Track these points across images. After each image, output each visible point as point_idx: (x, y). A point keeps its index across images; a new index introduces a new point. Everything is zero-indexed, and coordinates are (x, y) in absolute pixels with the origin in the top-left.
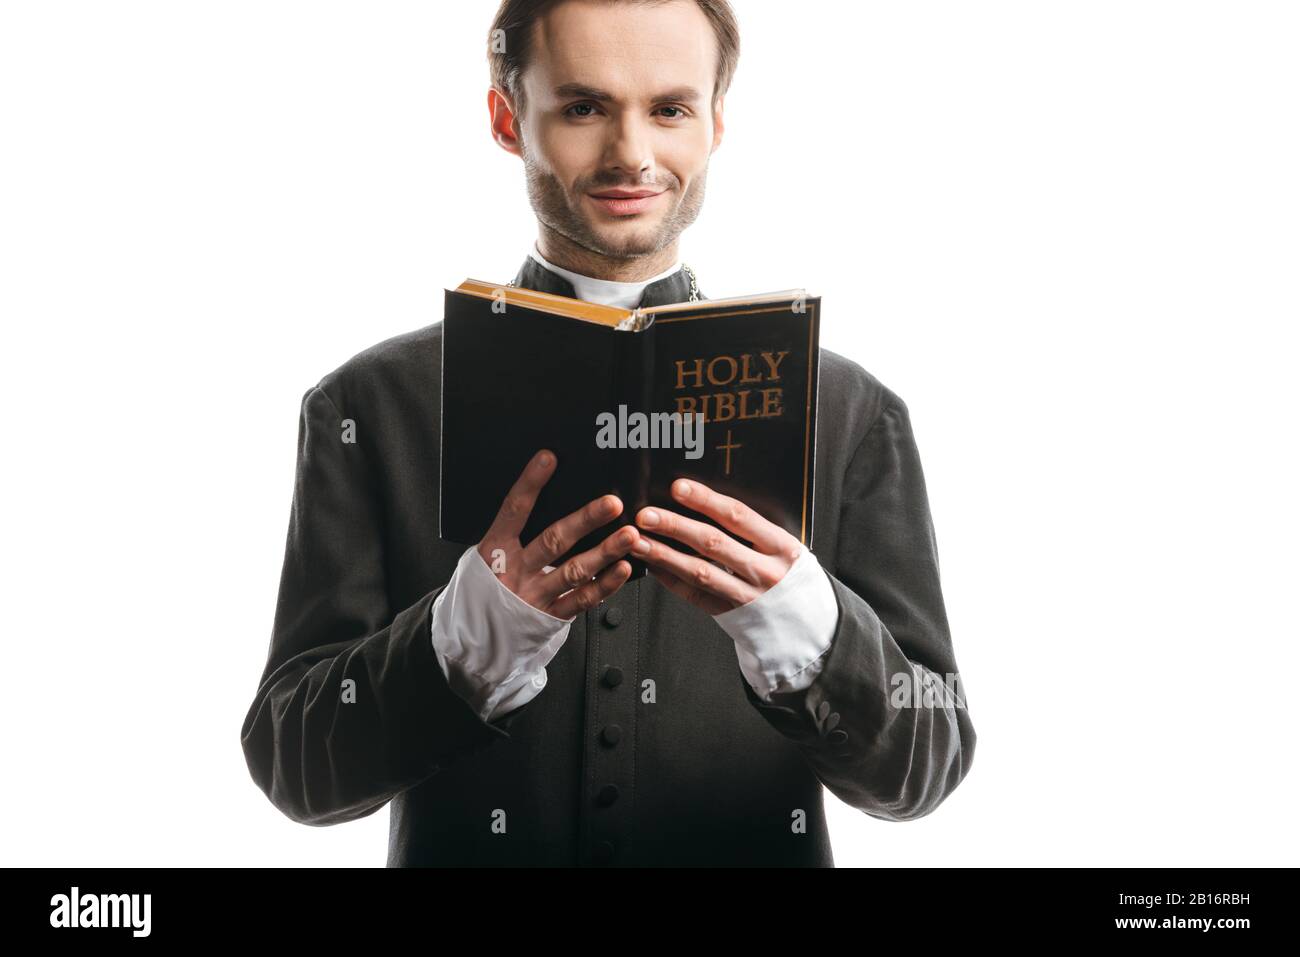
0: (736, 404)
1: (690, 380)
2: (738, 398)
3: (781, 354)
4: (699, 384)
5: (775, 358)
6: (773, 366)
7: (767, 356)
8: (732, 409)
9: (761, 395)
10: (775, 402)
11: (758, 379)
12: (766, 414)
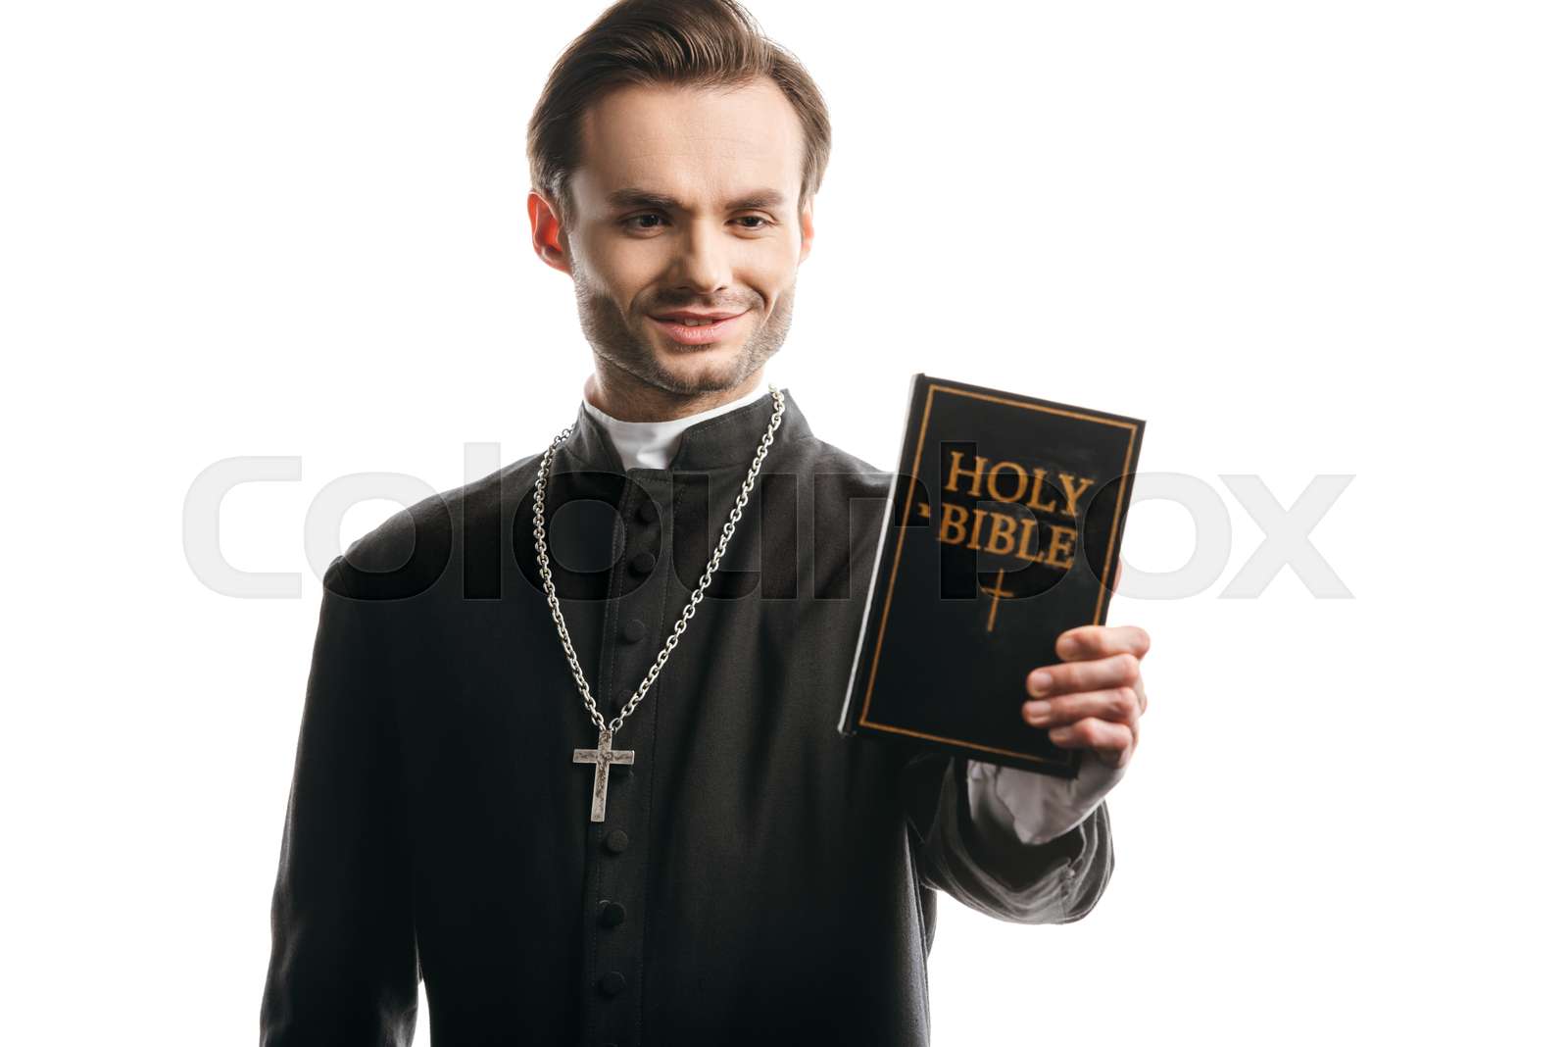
0: (1017, 535)
1: (965, 482)
2: (1020, 526)
3: (1085, 483)
4: (975, 492)
5: (1076, 485)
6: (1072, 496)
7: (1066, 480)
8: (1010, 541)
9: (1050, 533)
10: (1066, 548)
11: (1050, 508)
12: (1051, 560)
